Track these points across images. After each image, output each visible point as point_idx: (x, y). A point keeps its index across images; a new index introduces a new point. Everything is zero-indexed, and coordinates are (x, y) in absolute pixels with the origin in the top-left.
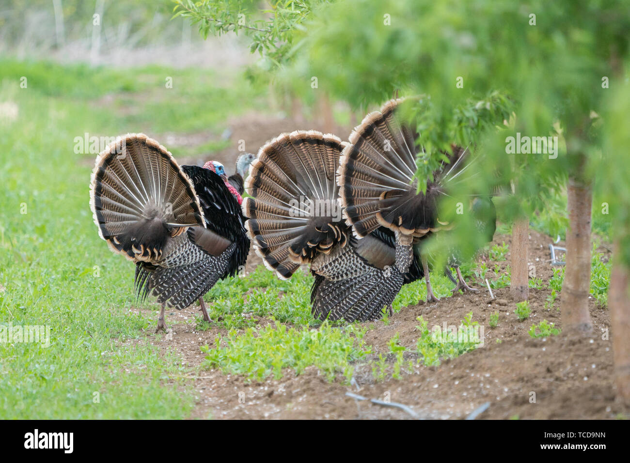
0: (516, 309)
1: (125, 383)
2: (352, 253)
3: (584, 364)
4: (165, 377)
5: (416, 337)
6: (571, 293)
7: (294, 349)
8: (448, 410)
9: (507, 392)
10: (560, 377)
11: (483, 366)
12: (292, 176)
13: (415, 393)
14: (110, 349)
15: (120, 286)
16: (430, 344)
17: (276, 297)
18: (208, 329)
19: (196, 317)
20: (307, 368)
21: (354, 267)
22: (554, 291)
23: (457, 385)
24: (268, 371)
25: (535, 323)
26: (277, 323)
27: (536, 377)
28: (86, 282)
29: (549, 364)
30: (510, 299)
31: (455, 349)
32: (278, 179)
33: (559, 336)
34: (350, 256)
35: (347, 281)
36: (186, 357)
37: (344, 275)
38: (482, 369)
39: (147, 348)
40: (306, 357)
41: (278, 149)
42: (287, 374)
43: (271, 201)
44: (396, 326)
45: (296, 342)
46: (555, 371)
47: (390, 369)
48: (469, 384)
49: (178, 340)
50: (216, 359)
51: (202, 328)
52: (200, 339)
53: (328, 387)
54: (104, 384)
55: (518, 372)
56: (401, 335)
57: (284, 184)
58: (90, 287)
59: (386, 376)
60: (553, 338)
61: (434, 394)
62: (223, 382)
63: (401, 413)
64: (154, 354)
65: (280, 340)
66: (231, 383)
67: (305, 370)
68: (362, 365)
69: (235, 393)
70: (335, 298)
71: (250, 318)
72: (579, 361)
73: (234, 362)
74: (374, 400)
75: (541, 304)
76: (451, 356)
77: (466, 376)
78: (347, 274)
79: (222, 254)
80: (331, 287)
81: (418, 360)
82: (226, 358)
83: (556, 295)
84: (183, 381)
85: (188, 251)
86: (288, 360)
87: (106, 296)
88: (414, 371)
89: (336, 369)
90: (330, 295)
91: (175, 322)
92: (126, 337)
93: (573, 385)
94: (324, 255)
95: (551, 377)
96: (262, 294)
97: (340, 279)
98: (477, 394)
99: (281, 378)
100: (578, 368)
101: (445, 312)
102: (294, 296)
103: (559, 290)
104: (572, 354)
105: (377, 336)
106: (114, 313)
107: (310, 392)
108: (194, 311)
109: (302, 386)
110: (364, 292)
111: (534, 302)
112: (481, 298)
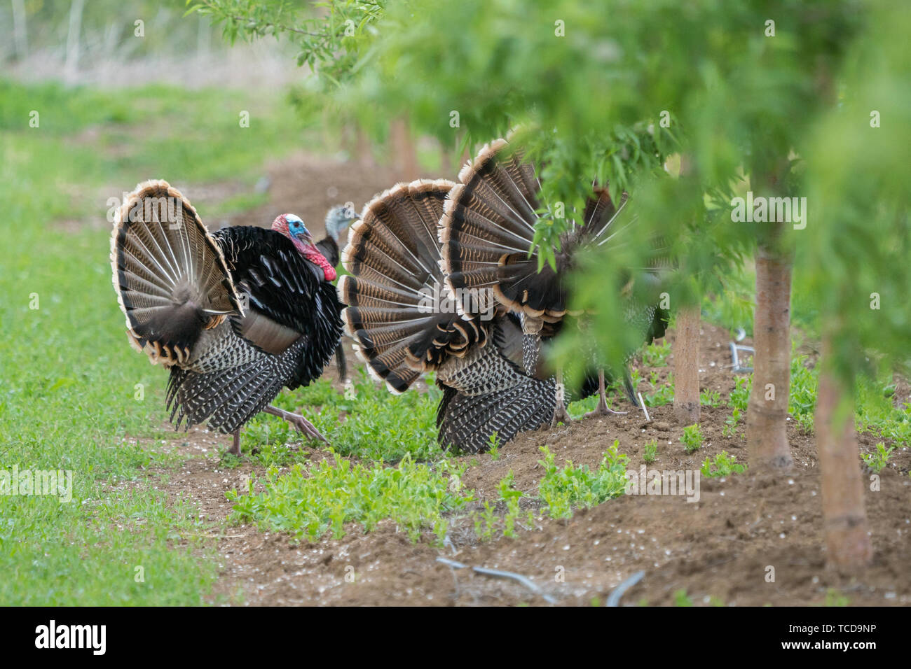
0: (682, 436)
1: (117, 545)
2: (498, 356)
3: (781, 516)
4: (174, 536)
5: (538, 477)
6: (762, 413)
7: (362, 495)
8: (584, 582)
9: (670, 556)
10: (746, 534)
11: (635, 518)
12: (410, 245)
13: (537, 557)
14: (94, 495)
15: (109, 404)
16: (558, 487)
17: (335, 419)
18: (238, 466)
19: (219, 449)
20: (380, 522)
21: (500, 375)
22: (736, 409)
23: (598, 545)
24: (324, 527)
25: (709, 456)
26: (337, 456)
27: (711, 534)
28: (59, 400)
29: (729, 515)
30: (673, 422)
31: (593, 494)
32: (390, 249)
33: (744, 475)
34: (493, 359)
35: (490, 396)
36: (205, 507)
37: (485, 387)
38: (634, 523)
39: (149, 495)
40: (379, 506)
41: (391, 206)
42: (352, 531)
43: (379, 281)
44: (509, 462)
45: (365, 484)
46: (739, 525)
47: (501, 523)
48: (615, 544)
49: (193, 482)
50: (249, 510)
51: (228, 465)
52: (226, 480)
53: (412, 550)
54: (86, 545)
55: (685, 527)
56: (517, 473)
57: (399, 256)
58: (66, 406)
59: (495, 533)
60: (736, 477)
61: (564, 558)
62: (259, 543)
63: (516, 587)
64: (158, 502)
65: (341, 482)
66: (270, 544)
67: (378, 525)
68: (460, 517)
69: (275, 559)
70: (472, 421)
71: (297, 450)
72: (772, 511)
73: (274, 514)
74: (478, 568)
75: (719, 428)
76: (589, 504)
77: (610, 533)
78: (489, 386)
79: (286, 351)
80: (465, 404)
81: (541, 509)
82: (262, 509)
83: (740, 415)
84: (202, 541)
85: (232, 348)
86: (352, 510)
87: (88, 419)
88: (535, 527)
89: (422, 524)
90: (466, 417)
91: (189, 456)
92: (119, 478)
93: (765, 545)
94: (457, 359)
95: (733, 533)
96: (315, 416)
97: (480, 393)
98: (626, 559)
99: (343, 537)
100: (771, 521)
101: (580, 441)
102: (362, 419)
103: (743, 409)
104: (763, 500)
105: (481, 475)
106: (100, 443)
107: (386, 557)
108: (217, 441)
109: (372, 548)
110: (514, 412)
111: (708, 425)
112: (631, 420)
